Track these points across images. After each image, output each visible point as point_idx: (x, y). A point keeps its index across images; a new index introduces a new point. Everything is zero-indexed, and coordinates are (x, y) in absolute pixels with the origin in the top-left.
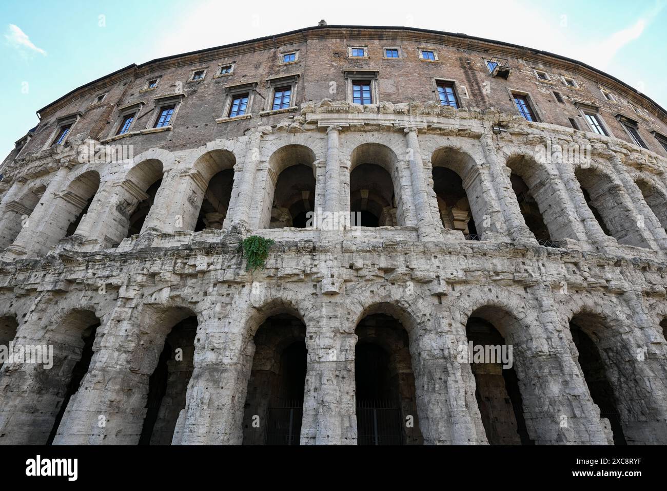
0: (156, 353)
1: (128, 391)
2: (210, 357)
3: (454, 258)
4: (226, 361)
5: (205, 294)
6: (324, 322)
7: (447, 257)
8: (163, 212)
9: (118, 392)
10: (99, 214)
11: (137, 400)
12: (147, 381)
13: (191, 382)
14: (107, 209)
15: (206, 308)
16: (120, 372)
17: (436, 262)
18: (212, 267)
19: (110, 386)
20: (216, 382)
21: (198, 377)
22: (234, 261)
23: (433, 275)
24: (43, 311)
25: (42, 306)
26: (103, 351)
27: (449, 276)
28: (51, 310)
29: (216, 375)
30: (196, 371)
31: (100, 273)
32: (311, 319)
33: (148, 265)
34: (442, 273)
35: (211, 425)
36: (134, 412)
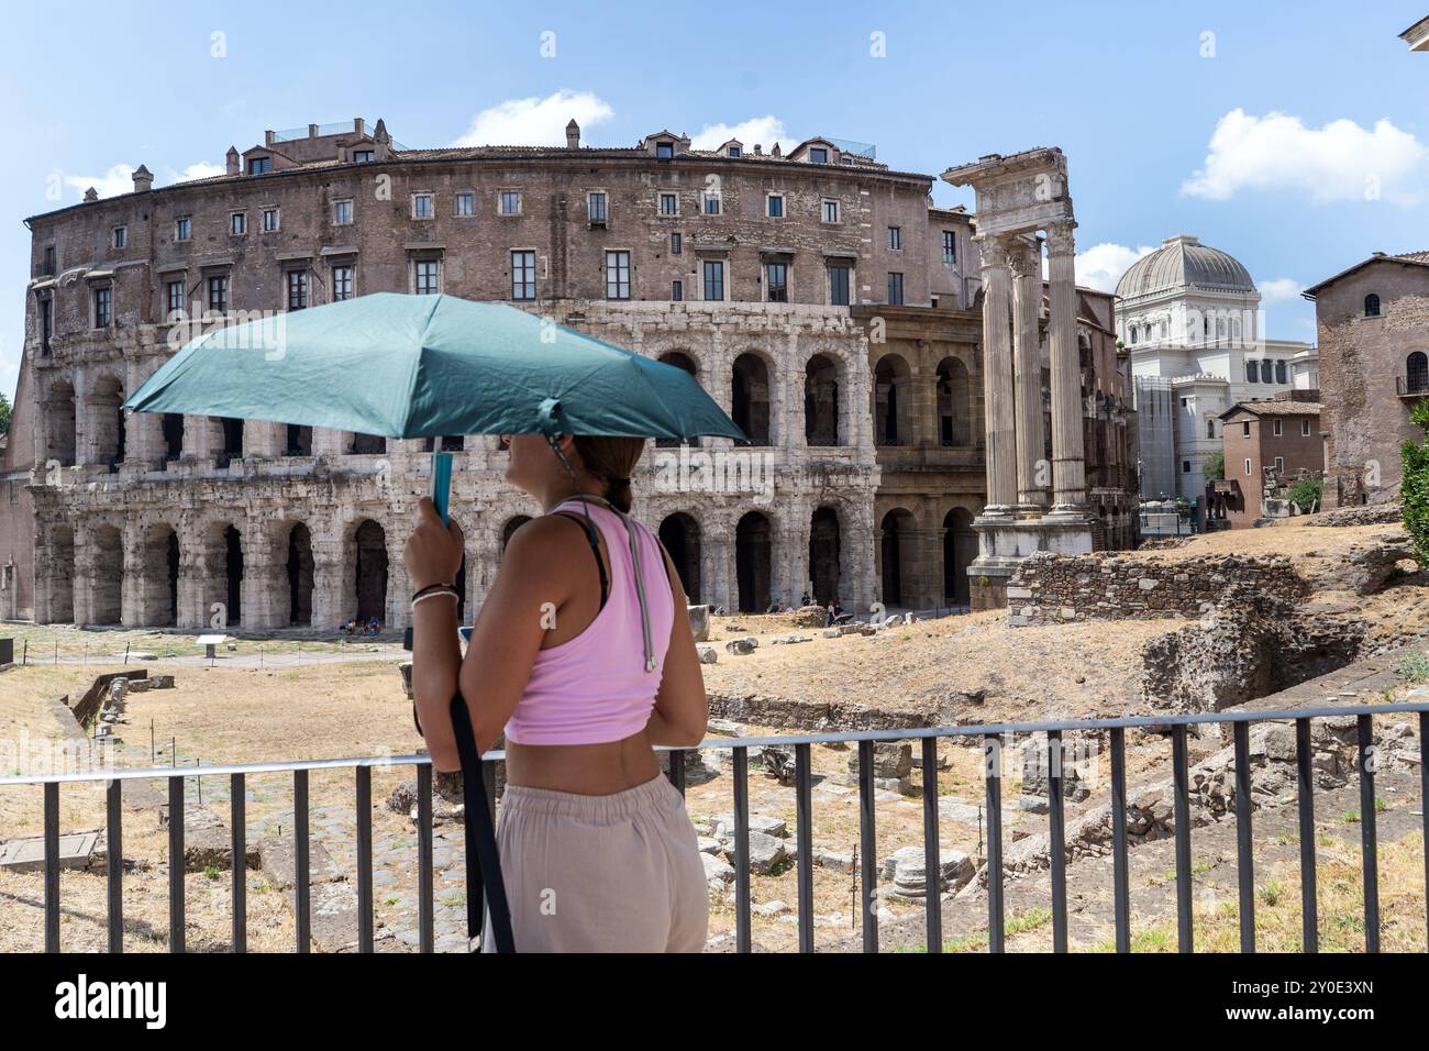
0: (286, 549)
1: (274, 577)
2: (323, 558)
3: (491, 483)
4: (335, 559)
5: (311, 513)
6: (396, 533)
7: (486, 483)
8: (257, 436)
9: (270, 579)
10: (198, 429)
11: (283, 581)
12: (285, 568)
13: (315, 573)
14: (203, 424)
15: (314, 523)
16: (266, 566)
17: (476, 487)
18: (310, 495)
19: (263, 575)
20: (331, 573)
21: (319, 570)
22: (325, 490)
23: (472, 498)
24: (191, 523)
25: (190, 520)
26: (251, 555)
27: (485, 498)
28: (197, 522)
29: (330, 569)
30: (316, 566)
31: (226, 496)
32: (388, 532)
33: (261, 491)
34: (479, 497)
35: (332, 597)
36: (282, 588)
